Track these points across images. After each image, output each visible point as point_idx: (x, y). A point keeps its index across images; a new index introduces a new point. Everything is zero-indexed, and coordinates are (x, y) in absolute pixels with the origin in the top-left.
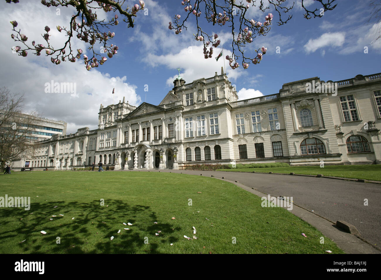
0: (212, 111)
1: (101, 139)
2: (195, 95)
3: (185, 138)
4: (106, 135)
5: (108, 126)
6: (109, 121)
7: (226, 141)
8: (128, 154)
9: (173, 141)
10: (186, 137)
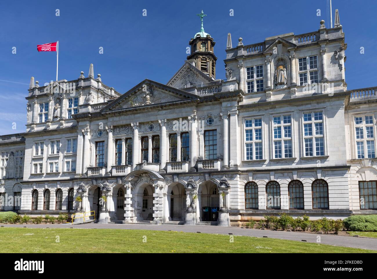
0: (309, 107)
1: (34, 154)
2: (271, 68)
3: (243, 162)
4: (47, 146)
5: (52, 127)
6: (55, 115)
7: (344, 172)
8: (108, 191)
9: (218, 166)
10: (246, 159)
